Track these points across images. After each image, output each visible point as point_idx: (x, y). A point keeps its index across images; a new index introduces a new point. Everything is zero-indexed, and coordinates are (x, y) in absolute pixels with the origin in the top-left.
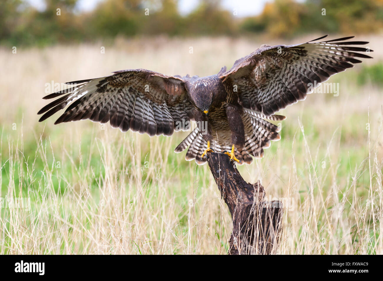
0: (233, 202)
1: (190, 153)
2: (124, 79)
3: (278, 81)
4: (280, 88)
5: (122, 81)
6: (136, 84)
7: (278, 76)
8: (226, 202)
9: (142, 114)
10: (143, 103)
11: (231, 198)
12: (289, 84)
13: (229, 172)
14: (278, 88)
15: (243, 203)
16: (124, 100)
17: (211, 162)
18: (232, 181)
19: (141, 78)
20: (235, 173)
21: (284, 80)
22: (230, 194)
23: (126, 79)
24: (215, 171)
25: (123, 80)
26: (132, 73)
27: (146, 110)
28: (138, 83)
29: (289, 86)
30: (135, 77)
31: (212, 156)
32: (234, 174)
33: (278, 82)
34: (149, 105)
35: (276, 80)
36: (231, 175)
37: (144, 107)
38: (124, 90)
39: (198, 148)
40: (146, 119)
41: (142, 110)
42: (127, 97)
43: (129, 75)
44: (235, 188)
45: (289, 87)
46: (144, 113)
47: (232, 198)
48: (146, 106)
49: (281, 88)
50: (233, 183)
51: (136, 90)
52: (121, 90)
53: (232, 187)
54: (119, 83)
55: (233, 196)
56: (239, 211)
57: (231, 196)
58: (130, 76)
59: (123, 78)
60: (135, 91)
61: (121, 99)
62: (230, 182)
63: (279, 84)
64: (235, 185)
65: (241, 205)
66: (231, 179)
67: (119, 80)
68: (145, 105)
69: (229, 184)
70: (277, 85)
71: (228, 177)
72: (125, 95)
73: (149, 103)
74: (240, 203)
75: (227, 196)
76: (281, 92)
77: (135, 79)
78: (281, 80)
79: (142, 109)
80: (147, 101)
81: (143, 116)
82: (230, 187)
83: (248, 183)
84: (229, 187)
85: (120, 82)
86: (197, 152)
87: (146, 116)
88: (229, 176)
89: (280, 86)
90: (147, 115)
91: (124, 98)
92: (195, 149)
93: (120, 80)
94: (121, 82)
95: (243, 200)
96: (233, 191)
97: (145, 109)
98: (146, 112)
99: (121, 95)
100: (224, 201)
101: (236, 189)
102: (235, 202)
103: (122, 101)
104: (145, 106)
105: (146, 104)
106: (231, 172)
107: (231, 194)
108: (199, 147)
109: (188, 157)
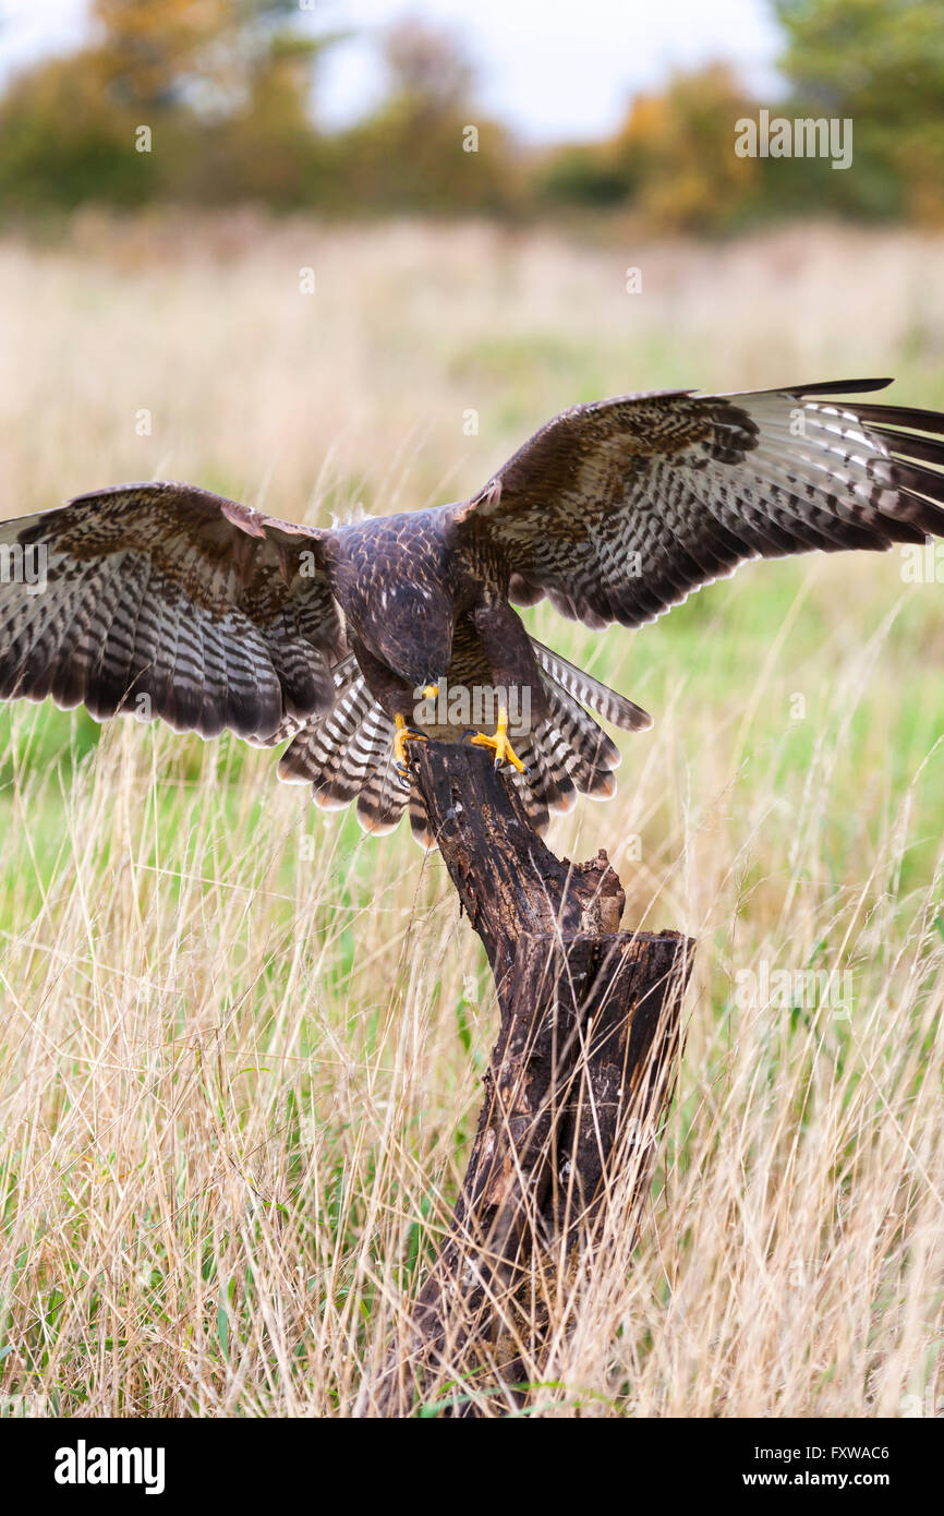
0: (505, 931)
1: (300, 756)
2: (108, 523)
3: (643, 509)
4: (653, 532)
5: (102, 532)
6: (148, 541)
7: (641, 495)
8: (477, 926)
9: (153, 648)
10: (158, 608)
11: (496, 913)
12: (677, 521)
13: (493, 818)
14: (647, 532)
15: (539, 936)
16: (101, 604)
17: (428, 778)
18: (502, 851)
19: (166, 516)
20: (515, 822)
21: (660, 507)
22: (494, 900)
23: (113, 523)
24: (441, 811)
25: (105, 528)
26: (138, 497)
27: (167, 633)
28: (155, 535)
29: (678, 527)
30: (145, 510)
31: (433, 753)
32: (511, 826)
33: (645, 514)
34: (181, 615)
35: (639, 505)
36: (498, 828)
37: (162, 623)
38: (104, 568)
39: (330, 745)
40: (165, 665)
41: (154, 634)
42: (110, 593)
43: (124, 503)
44: (511, 877)
45: (677, 531)
46: (161, 644)
47: (501, 916)
48: (168, 618)
49: (657, 534)
50: (507, 860)
51: (143, 564)
52: (96, 568)
53: (502, 874)
54: (90, 540)
55: (506, 908)
56: (526, 966)
57: (498, 906)
58: (130, 508)
59: (104, 518)
60: (139, 566)
61: (92, 600)
62: (496, 853)
63: (649, 518)
64: (512, 867)
65: (532, 946)
66: (499, 843)
67: (91, 528)
68: (165, 615)
69: (492, 862)
70: (643, 522)
71: (488, 835)
72: (104, 586)
73: (181, 609)
74: (528, 935)
75: (480, 905)
76: (655, 546)
77: (147, 521)
78: (649, 507)
79: (155, 628)
80: (172, 602)
81: (155, 657)
82: (496, 873)
83: (561, 860)
84: (490, 871)
85: (93, 537)
86: (323, 758)
87: (166, 657)
88: (491, 830)
89: (653, 525)
90: (170, 651)
91: (101, 595)
92: (319, 744)
93: (93, 525)
94: (98, 535)
95: (543, 923)
96: (504, 890)
97: (163, 630)
98: (168, 642)
99: (93, 587)
100: (469, 924)
101: (516, 880)
102: (510, 928)
103: (93, 607)
104: (163, 619)
105: (169, 611)
106: (501, 818)
107: (498, 900)
108: (335, 741)
109: (286, 766)
